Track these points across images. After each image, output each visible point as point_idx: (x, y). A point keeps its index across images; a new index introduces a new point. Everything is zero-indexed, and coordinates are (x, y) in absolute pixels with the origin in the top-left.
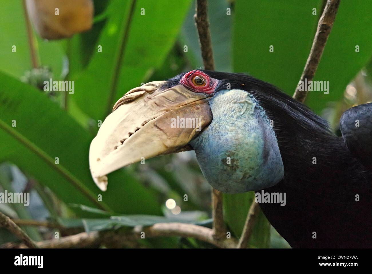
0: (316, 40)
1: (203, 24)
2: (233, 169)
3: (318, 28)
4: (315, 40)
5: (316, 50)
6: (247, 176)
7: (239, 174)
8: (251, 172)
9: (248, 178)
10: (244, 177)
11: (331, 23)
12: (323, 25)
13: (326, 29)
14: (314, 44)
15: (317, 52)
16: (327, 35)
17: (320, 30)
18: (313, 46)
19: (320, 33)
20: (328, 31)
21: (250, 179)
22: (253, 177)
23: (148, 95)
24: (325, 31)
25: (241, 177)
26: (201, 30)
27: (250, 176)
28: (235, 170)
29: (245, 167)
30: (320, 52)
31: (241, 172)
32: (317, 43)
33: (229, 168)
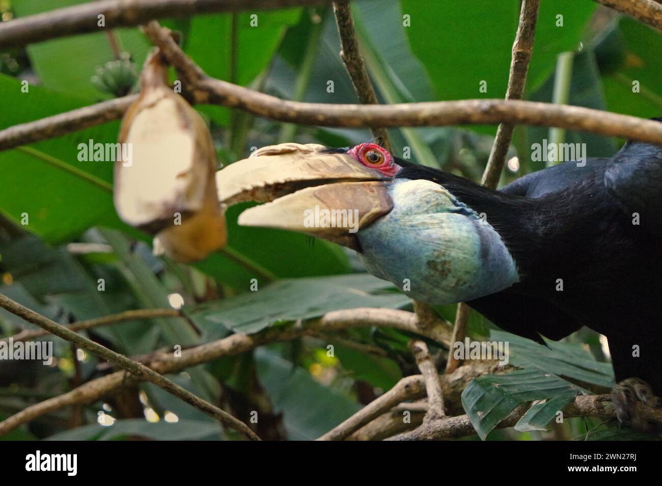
0: (513, 71)
1: (355, 62)
2: (443, 275)
3: (513, 57)
4: (511, 70)
5: (514, 83)
6: (461, 283)
7: (451, 281)
8: (466, 277)
9: (462, 285)
10: (457, 284)
11: (529, 49)
12: (518, 53)
13: (524, 58)
14: (510, 75)
15: (517, 87)
16: (526, 64)
17: (516, 60)
18: (510, 78)
19: (516, 63)
20: (527, 59)
21: (463, 287)
22: (468, 285)
23: (300, 154)
24: (522, 60)
25: (453, 285)
26: (354, 71)
27: (465, 283)
28: (447, 275)
29: (459, 271)
30: (521, 84)
31: (454, 277)
32: (515, 75)
33: (438, 274)
